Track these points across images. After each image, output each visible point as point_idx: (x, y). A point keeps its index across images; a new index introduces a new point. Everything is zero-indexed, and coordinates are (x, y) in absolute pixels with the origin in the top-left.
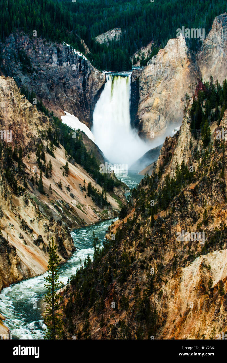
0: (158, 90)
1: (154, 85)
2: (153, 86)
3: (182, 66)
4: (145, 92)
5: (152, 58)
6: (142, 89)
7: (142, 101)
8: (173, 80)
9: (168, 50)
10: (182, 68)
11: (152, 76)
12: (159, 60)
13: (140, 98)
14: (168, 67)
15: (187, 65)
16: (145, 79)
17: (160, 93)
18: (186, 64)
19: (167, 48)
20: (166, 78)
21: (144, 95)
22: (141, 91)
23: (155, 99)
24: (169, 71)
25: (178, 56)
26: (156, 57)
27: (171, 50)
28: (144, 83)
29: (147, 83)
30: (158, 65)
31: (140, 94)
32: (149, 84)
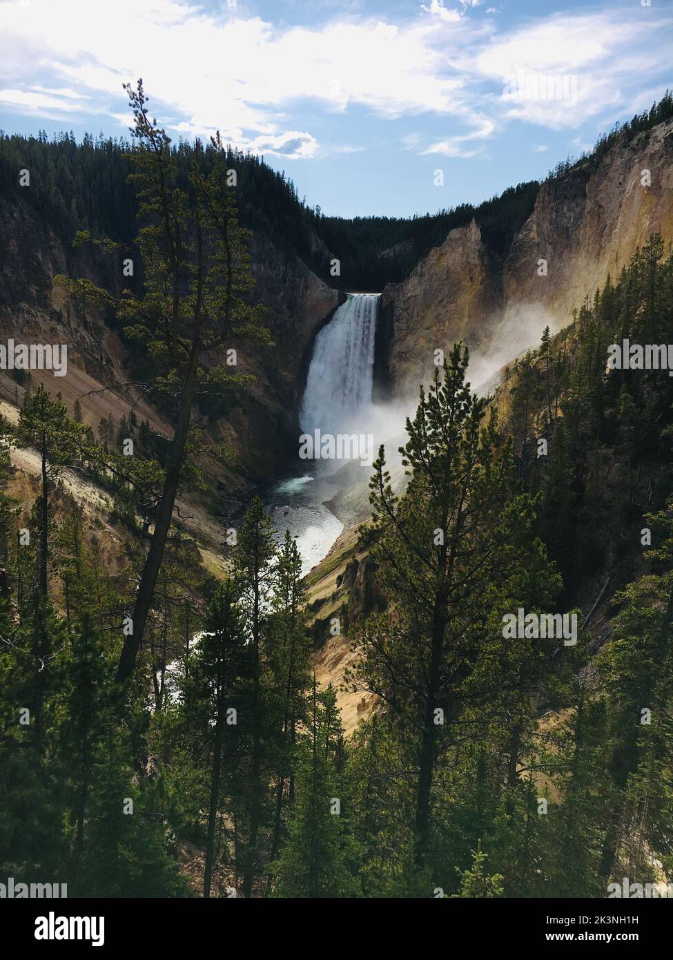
0: (427, 323)
1: (418, 313)
2: (418, 315)
3: (471, 279)
4: (404, 326)
5: (419, 265)
6: (398, 320)
7: (396, 341)
8: (453, 305)
9: (448, 248)
10: (470, 284)
11: (416, 296)
12: (431, 267)
13: (394, 335)
14: (445, 282)
15: (480, 278)
16: (404, 303)
17: (427, 329)
18: (479, 275)
19: (446, 247)
20: (440, 303)
21: (401, 330)
22: (397, 324)
23: (418, 338)
24: (446, 290)
25: (464, 260)
26: (425, 262)
27: (453, 249)
28: (402, 309)
29: (408, 309)
30: (427, 276)
31: (396, 328)
32: (409, 311)
